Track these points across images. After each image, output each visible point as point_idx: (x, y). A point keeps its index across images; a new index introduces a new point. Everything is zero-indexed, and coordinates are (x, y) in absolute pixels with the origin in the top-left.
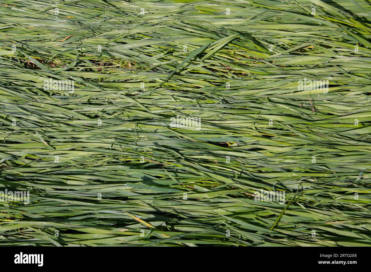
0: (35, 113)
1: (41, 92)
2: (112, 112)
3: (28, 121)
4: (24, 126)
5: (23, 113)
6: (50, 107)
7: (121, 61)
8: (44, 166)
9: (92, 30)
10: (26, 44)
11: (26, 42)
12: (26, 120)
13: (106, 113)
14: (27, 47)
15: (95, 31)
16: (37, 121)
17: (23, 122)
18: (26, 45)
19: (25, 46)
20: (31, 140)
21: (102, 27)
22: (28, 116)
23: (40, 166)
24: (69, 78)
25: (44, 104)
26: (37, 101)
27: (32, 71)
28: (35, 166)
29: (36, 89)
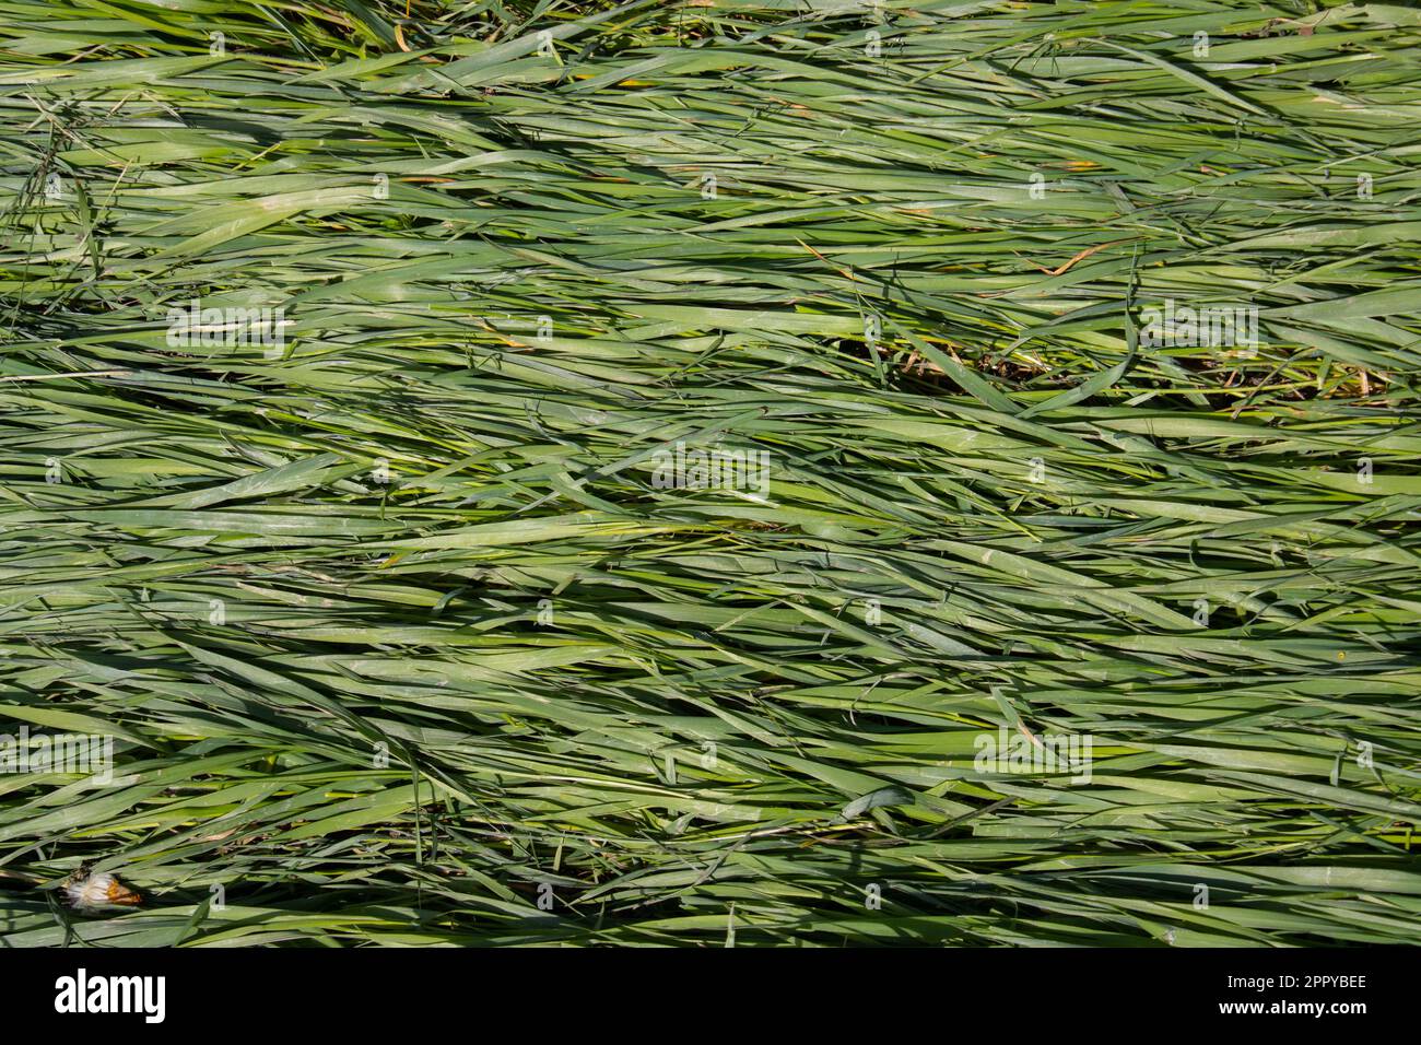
0: (957, 589)
1: (972, 493)
2: (1304, 602)
3: (932, 624)
4: (920, 647)
5: (909, 587)
6: (1021, 568)
7: (1324, 365)
8: (1027, 836)
9: (1184, 224)
10: (896, 281)
11: (895, 276)
12: (925, 620)
13: (1278, 607)
14: (903, 296)
15: (1194, 227)
16: (969, 625)
17: (913, 629)
18: (898, 286)
19: (895, 296)
20: (961, 716)
21: (1227, 207)
22: (932, 605)
23: (1008, 833)
24: (1095, 437)
25: (991, 551)
26: (956, 534)
27: (933, 404)
28: (987, 832)
29: (950, 482)
